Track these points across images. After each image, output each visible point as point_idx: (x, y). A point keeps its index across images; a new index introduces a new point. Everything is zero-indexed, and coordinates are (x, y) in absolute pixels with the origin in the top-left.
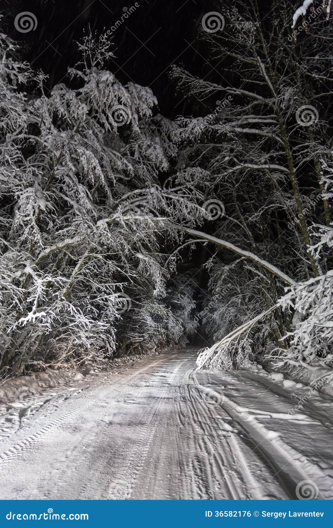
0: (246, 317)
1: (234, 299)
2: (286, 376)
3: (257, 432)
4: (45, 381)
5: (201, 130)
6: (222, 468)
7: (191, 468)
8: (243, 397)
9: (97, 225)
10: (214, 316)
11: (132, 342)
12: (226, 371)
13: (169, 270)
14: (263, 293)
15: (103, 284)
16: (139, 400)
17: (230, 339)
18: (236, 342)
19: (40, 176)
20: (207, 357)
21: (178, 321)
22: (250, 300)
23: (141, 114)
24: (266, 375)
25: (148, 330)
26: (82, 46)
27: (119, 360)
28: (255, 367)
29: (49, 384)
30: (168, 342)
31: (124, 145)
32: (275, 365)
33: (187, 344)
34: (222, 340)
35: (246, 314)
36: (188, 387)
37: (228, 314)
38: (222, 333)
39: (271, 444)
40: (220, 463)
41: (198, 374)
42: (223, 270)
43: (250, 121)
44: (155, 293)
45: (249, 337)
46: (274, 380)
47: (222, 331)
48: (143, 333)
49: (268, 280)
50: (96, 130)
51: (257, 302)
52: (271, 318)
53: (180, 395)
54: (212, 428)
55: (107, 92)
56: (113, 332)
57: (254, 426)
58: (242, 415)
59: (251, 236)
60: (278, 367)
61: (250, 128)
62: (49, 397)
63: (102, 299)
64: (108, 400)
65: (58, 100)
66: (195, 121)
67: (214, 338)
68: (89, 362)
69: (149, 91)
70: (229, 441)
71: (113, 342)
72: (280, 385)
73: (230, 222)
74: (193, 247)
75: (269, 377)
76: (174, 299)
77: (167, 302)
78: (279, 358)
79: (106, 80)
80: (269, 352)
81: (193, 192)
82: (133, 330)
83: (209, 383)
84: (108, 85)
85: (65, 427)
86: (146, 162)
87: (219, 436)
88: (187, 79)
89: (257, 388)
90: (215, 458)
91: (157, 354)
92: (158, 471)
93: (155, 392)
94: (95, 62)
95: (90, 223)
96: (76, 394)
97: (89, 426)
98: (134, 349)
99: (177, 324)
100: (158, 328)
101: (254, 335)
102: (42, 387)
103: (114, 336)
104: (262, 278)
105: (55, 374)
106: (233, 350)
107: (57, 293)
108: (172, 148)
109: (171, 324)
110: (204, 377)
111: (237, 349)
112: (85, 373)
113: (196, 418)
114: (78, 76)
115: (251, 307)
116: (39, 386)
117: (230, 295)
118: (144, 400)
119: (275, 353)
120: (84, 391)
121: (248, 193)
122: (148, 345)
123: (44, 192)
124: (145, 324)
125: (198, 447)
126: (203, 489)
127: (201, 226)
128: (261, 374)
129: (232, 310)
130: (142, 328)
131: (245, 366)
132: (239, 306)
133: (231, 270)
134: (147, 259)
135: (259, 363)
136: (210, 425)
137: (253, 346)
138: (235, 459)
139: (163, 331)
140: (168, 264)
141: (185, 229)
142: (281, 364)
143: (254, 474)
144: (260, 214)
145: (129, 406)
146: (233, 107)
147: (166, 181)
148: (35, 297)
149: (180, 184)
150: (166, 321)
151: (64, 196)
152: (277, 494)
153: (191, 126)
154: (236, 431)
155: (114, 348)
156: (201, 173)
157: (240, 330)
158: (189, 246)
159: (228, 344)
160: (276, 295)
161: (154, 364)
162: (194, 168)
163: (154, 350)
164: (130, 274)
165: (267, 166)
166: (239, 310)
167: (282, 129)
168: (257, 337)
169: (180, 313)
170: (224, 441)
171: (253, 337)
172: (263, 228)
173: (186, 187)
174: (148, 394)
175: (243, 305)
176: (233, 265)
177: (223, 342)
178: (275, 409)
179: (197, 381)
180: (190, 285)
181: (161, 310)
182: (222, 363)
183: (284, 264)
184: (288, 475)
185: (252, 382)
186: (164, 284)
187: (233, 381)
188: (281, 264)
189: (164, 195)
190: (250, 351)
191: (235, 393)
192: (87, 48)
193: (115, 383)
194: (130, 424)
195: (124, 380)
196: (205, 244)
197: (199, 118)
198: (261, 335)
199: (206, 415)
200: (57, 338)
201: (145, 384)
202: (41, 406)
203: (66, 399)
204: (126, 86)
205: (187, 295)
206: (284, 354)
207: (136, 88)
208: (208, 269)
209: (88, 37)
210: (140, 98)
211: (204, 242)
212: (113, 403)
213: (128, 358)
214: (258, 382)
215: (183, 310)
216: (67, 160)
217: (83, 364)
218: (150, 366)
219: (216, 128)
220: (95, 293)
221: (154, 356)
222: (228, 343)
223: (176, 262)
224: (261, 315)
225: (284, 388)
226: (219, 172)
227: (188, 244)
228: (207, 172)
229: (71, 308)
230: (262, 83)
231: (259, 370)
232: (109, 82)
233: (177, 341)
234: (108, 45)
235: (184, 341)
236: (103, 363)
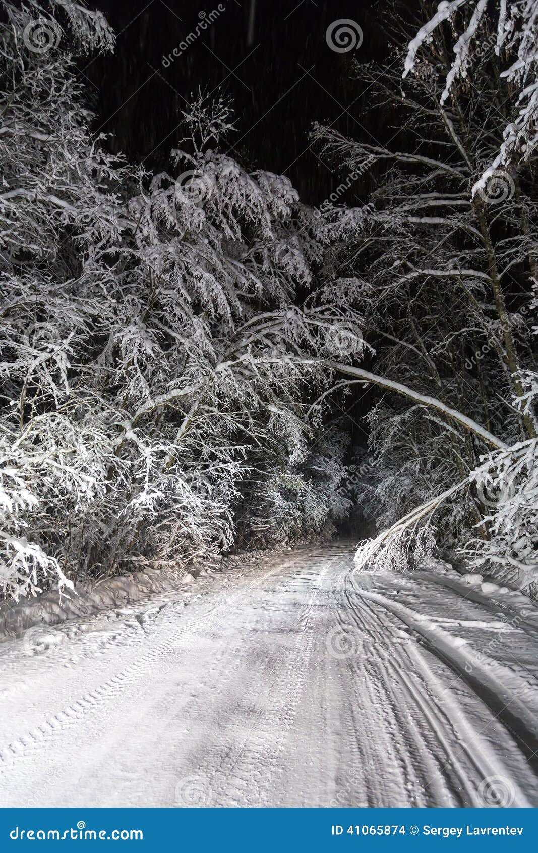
0: (429, 493)
1: (408, 464)
2: (487, 579)
3: (441, 641)
4: (145, 583)
5: (359, 227)
6: (399, 670)
7: (364, 670)
8: (424, 603)
9: (217, 371)
10: (378, 491)
11: (252, 532)
12: (399, 572)
13: (312, 425)
14: (454, 456)
15: (217, 448)
16: (283, 607)
17: (404, 526)
18: (413, 530)
19: (139, 306)
20: (370, 552)
21: (320, 498)
22: (434, 466)
23: (275, 213)
24: (457, 578)
25: (275, 512)
26: (189, 116)
27: (237, 558)
28: (442, 567)
29: (151, 588)
30: (305, 532)
31: (246, 247)
32: (470, 563)
33: (334, 535)
34: (392, 527)
35: (428, 488)
36: (345, 593)
37: (400, 487)
38: (389, 517)
39: (457, 652)
40: (396, 666)
41: (356, 576)
42: (392, 422)
43: (432, 203)
44: (291, 459)
45: (432, 523)
46: (469, 583)
47: (390, 513)
48: (267, 517)
49: (461, 437)
50: (212, 237)
51: (446, 468)
52: (465, 494)
53: (336, 602)
54: (383, 636)
55: (230, 191)
56: (230, 516)
57: (438, 635)
58: (422, 623)
59: (435, 368)
60: (475, 566)
61: (432, 216)
62: (163, 604)
63: (217, 470)
64: (241, 607)
65: (166, 205)
66: (350, 213)
67: (377, 525)
68: (199, 560)
69: (287, 181)
70: (405, 648)
71: (229, 530)
72: (477, 590)
73: (401, 347)
74: (347, 391)
75: (462, 580)
76: (314, 465)
77: (305, 470)
78: (477, 554)
79: (228, 174)
80: (464, 545)
81: (348, 314)
82: (254, 513)
83: (375, 588)
84: (232, 180)
85: (201, 634)
86: (278, 270)
87: (393, 644)
88: (336, 141)
89: (443, 592)
90: (390, 662)
91: (290, 549)
92: (326, 672)
93: (300, 598)
94: (208, 138)
95: (208, 368)
96: (195, 599)
97: (230, 632)
98: (255, 541)
99: (319, 504)
100: (289, 509)
101: (440, 519)
102: (143, 591)
103: (232, 523)
104: (452, 434)
105: (156, 576)
106: (409, 542)
107: (174, 467)
108: (316, 248)
109: (309, 502)
110: (367, 580)
111: (414, 541)
112: (196, 575)
113: (362, 627)
114: (186, 161)
115: (435, 476)
116: (139, 590)
117: (402, 458)
118: (290, 608)
119: (472, 546)
120: (204, 597)
121: (430, 302)
122: (274, 536)
123: (148, 330)
124: (271, 504)
125: (369, 653)
126: (380, 685)
127: (359, 361)
128: (451, 577)
129: (407, 481)
130: (267, 509)
131: (427, 566)
132: (417, 475)
133: (403, 423)
134: (283, 413)
135: (447, 561)
136: (382, 633)
137: (440, 536)
138: (414, 663)
139: (297, 514)
140: (310, 417)
141: (335, 364)
142: (479, 562)
143: (435, 673)
144: (447, 342)
145: (272, 613)
146: (406, 178)
147: (308, 299)
148: (145, 472)
149: (329, 302)
150: (301, 498)
151: (170, 331)
152: (459, 687)
153: (344, 220)
154: (414, 639)
155: (232, 539)
156: (360, 287)
157: (419, 512)
158: (340, 390)
159: (400, 533)
160: (473, 460)
161: (290, 563)
162: (348, 279)
163: (284, 543)
164: (256, 434)
165: (457, 272)
166: (416, 482)
167: (480, 215)
168: (444, 522)
169: (322, 485)
170: (399, 647)
171: (439, 523)
172: (453, 356)
173: (337, 306)
174: (293, 601)
175: (423, 473)
176: (408, 415)
177: (394, 530)
178: (466, 617)
179: (357, 585)
180: (339, 442)
181: (297, 482)
182: (393, 561)
183: (486, 410)
184: (475, 678)
185: (436, 586)
186: (304, 446)
187: (409, 585)
188: (481, 411)
189: (306, 320)
190: (434, 543)
191: (411, 600)
192: (195, 119)
193: (243, 586)
194: (279, 632)
195: (253, 583)
196: (364, 387)
197: (355, 209)
198: (451, 519)
199: (374, 624)
200: (158, 526)
201: (284, 589)
202: (158, 612)
203: (186, 605)
204: (254, 173)
205: (334, 458)
206: (485, 547)
207: (268, 178)
208: (369, 423)
209: (198, 102)
210: (274, 191)
211: (363, 384)
212: (250, 610)
213: (249, 554)
214: (446, 587)
215: (328, 481)
216: (180, 286)
217: (191, 563)
218: (285, 565)
219: (381, 220)
220: (206, 461)
221: (285, 551)
222: (401, 531)
223: (323, 414)
224: (451, 490)
225: (482, 594)
226: (385, 282)
227: (341, 387)
228: (368, 284)
229: (180, 485)
230: (448, 145)
231: (447, 571)
232: (232, 176)
233: (319, 530)
234: (225, 113)
235: (330, 530)
236: (216, 562)
